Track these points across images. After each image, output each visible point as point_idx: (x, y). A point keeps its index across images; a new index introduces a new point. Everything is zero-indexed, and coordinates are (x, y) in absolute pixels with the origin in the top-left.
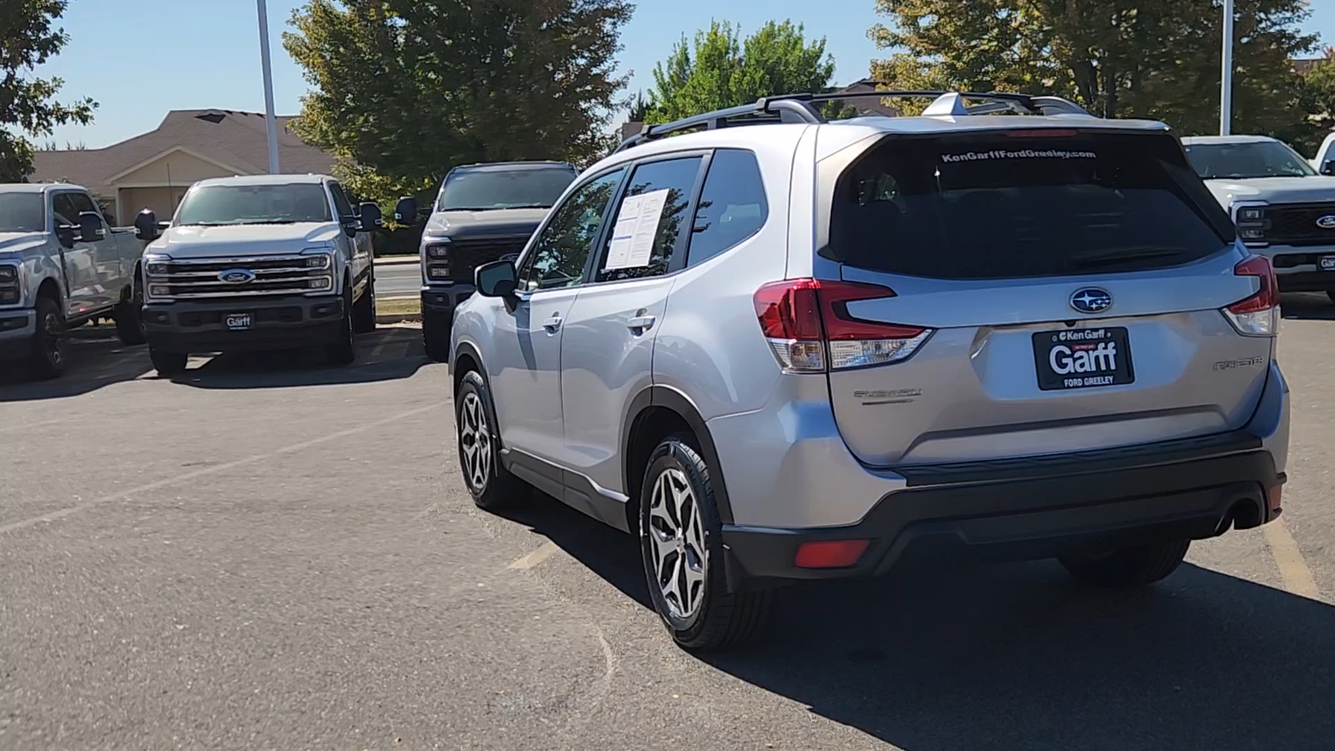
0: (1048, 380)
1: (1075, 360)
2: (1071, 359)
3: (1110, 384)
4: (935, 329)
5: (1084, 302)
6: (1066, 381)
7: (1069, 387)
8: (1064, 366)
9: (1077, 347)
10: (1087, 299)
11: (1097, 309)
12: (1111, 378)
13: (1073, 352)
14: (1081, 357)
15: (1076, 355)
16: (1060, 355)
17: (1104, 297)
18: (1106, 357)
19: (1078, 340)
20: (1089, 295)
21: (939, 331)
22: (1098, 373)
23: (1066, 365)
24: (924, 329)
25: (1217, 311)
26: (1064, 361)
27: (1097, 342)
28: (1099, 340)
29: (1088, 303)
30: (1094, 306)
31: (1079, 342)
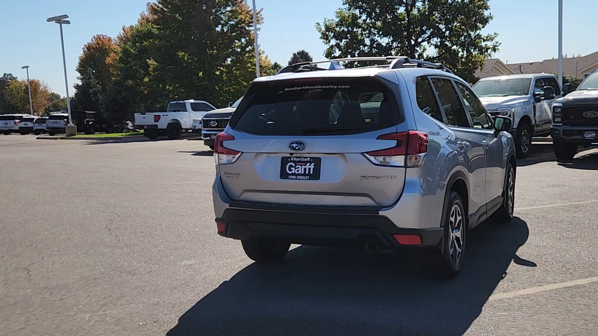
0: (284, 175)
1: (296, 169)
2: (294, 168)
3: (307, 179)
4: (243, 153)
5: (293, 146)
6: (289, 176)
7: (290, 179)
8: (291, 170)
9: (298, 164)
10: (294, 145)
11: (298, 149)
12: (308, 177)
13: (296, 166)
14: (298, 168)
15: (297, 167)
16: (291, 166)
17: (302, 145)
18: (310, 169)
19: (298, 161)
20: (296, 144)
21: (244, 153)
22: (305, 174)
23: (292, 170)
24: (239, 152)
25: (360, 154)
26: (292, 168)
27: (306, 163)
28: (307, 162)
29: (294, 147)
30: (297, 148)
31: (299, 162)
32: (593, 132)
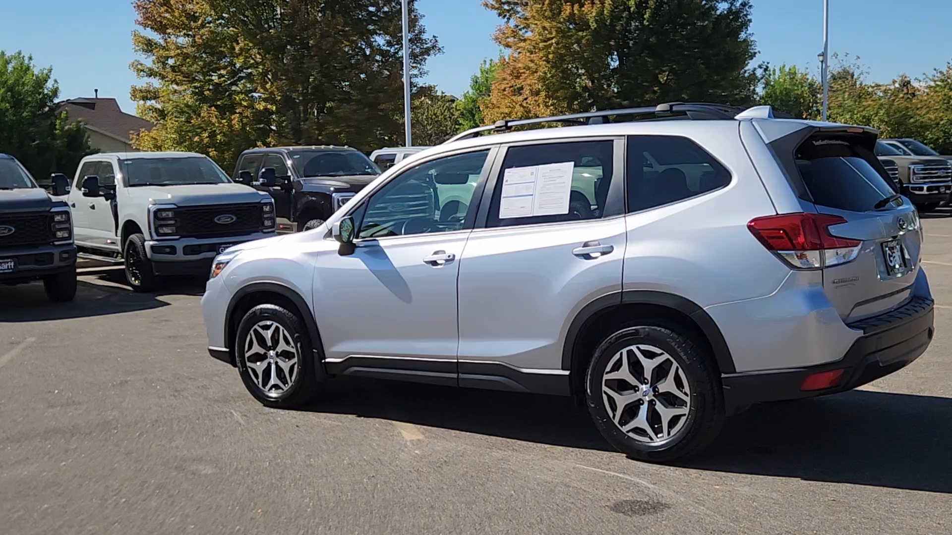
4: (864, 241)
9: (893, 251)
15: (893, 255)
18: (899, 256)
23: (892, 261)
24: (860, 241)
26: (891, 258)
30: (904, 227)
32: (9, 260)
